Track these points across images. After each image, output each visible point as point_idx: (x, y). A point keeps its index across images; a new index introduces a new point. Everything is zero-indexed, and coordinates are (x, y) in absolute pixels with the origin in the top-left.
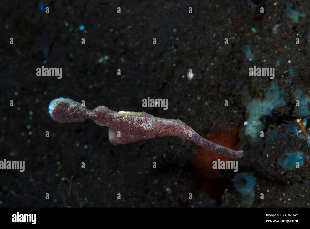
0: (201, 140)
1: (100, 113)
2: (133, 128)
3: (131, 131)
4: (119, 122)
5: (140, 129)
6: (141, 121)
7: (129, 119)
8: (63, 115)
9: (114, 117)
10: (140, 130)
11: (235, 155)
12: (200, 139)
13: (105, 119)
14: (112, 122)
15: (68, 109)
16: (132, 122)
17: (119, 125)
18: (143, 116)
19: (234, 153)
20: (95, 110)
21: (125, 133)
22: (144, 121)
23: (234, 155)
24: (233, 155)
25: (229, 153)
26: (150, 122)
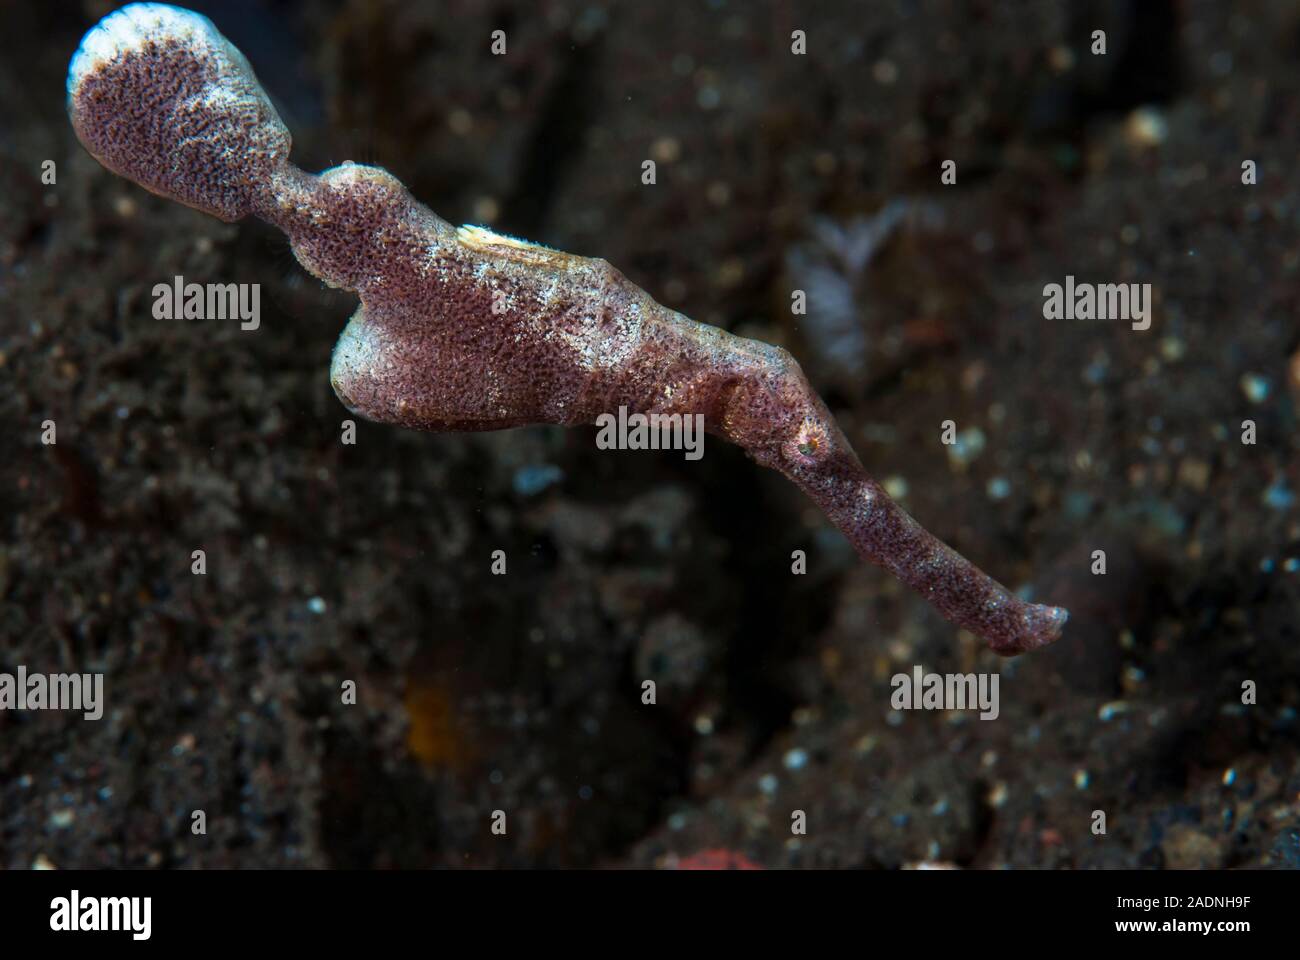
0: (867, 497)
1: (351, 206)
2: (518, 338)
3: (501, 351)
4: (448, 288)
5: (555, 354)
6: (573, 310)
7: (511, 284)
8: (140, 123)
9: (423, 250)
10: (551, 361)
11: (1012, 625)
12: (860, 492)
13: (365, 248)
14: (403, 279)
15: (192, 104)
16: (522, 308)
17: (441, 305)
18: (594, 287)
19: (1013, 613)
20: (322, 179)
21: (465, 350)
22: (593, 317)
23: (1007, 625)
24: (1002, 622)
25: (985, 608)
26: (628, 329)
